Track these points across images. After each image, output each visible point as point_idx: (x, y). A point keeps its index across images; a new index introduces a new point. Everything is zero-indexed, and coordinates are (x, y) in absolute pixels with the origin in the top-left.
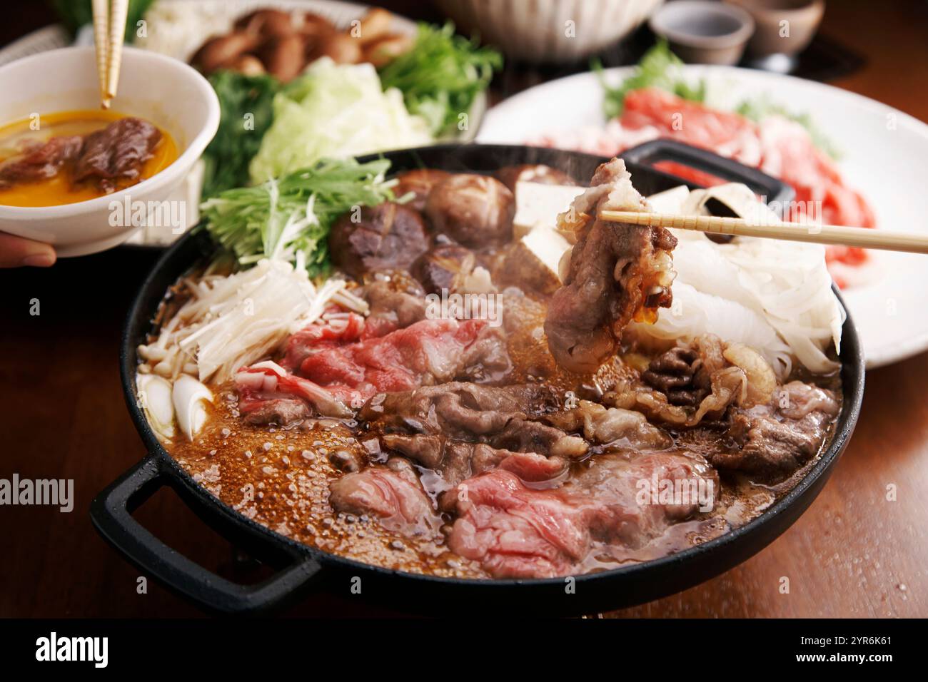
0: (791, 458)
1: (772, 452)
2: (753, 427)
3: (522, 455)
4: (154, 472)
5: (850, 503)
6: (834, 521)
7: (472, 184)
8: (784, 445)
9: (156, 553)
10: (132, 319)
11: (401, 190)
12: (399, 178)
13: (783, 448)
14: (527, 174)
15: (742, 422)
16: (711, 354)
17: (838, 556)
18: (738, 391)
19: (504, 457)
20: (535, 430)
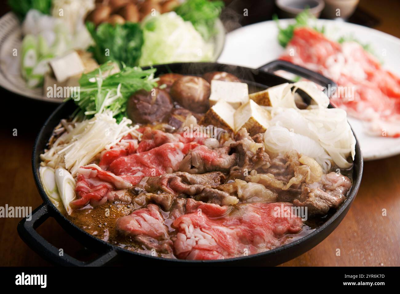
0: (327, 207)
1: (318, 203)
2: (311, 192)
3: (208, 204)
4: (46, 211)
5: (361, 226)
6: (353, 234)
7: (192, 81)
8: (325, 201)
9: (45, 247)
10: (38, 142)
11: (161, 83)
12: (160, 77)
13: (324, 202)
14: (217, 76)
15: (307, 190)
16: (294, 160)
17: (354, 250)
18: (306, 176)
19: (200, 204)
20: (215, 193)
